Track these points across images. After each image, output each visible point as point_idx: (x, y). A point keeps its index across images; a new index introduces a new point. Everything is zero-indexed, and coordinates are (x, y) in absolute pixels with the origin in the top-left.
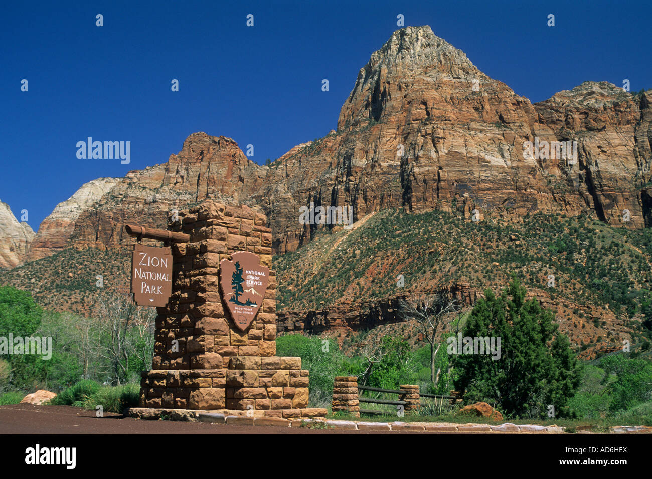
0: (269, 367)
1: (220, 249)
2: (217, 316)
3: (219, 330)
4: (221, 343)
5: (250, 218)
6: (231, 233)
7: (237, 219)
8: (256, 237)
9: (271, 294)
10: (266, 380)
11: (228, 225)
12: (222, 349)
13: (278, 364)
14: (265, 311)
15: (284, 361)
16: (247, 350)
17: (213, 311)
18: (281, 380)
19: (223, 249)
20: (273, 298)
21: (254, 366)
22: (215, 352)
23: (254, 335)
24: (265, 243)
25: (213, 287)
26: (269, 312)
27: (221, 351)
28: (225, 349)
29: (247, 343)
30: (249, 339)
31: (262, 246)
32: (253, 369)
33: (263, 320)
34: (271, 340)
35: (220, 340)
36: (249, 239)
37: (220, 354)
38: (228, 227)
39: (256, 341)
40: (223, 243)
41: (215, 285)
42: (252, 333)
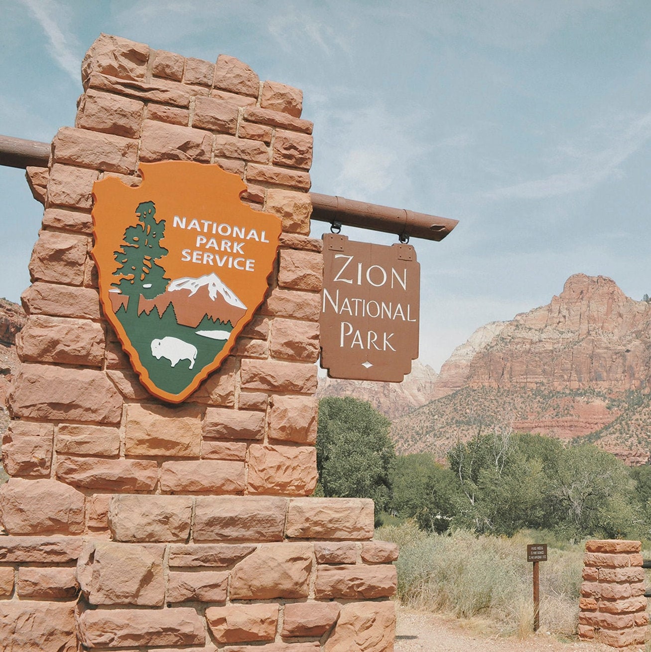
0: (227, 531)
1: (103, 159)
2: (80, 362)
3: (71, 406)
4: (84, 449)
5: (244, 90)
6: (155, 117)
7: (196, 88)
8: (252, 137)
9: (300, 306)
10: (197, 580)
11: (148, 95)
12: (83, 467)
13: (270, 521)
14: (277, 355)
15: (300, 511)
16: (195, 472)
17: (54, 343)
18: (267, 579)
19: (115, 159)
20: (307, 319)
21: (157, 528)
22: (59, 478)
23: (226, 427)
24: (285, 156)
25: (59, 267)
26: (291, 359)
27: (77, 477)
28: (102, 470)
29: (196, 450)
30: (205, 438)
31: (276, 164)
32: (151, 538)
33: (263, 380)
34: (296, 444)
35: (79, 438)
36: (222, 139)
37: (77, 485)
38: (146, 101)
39: (237, 447)
40: (122, 141)
41: (72, 264)
42: (216, 420)
